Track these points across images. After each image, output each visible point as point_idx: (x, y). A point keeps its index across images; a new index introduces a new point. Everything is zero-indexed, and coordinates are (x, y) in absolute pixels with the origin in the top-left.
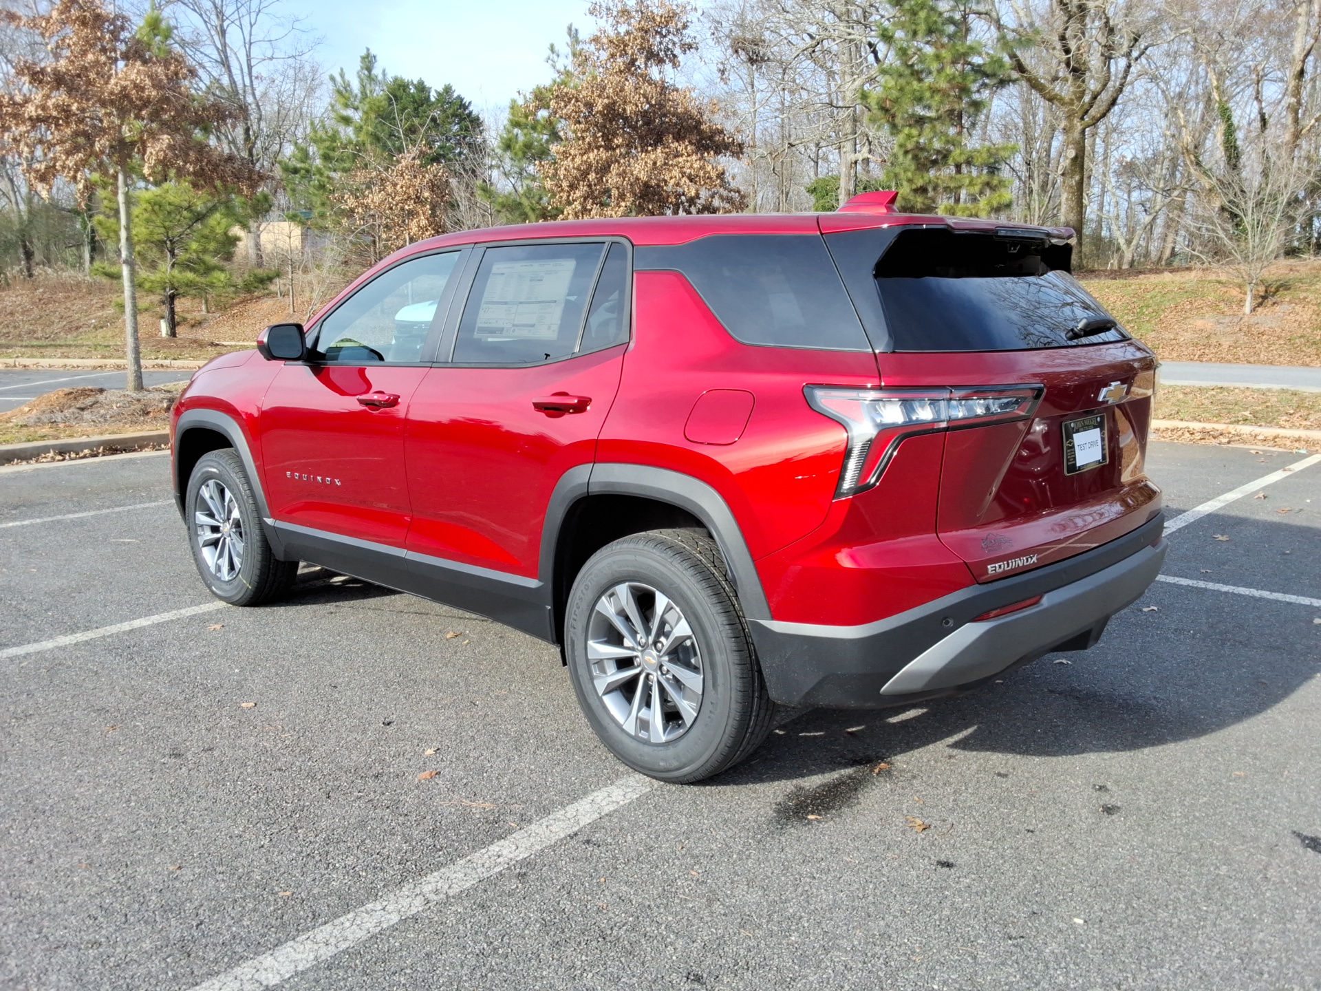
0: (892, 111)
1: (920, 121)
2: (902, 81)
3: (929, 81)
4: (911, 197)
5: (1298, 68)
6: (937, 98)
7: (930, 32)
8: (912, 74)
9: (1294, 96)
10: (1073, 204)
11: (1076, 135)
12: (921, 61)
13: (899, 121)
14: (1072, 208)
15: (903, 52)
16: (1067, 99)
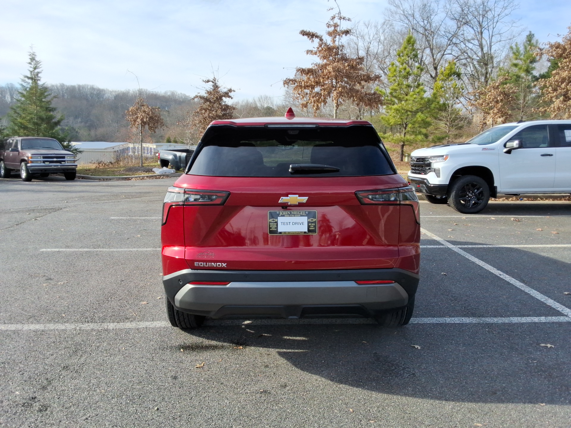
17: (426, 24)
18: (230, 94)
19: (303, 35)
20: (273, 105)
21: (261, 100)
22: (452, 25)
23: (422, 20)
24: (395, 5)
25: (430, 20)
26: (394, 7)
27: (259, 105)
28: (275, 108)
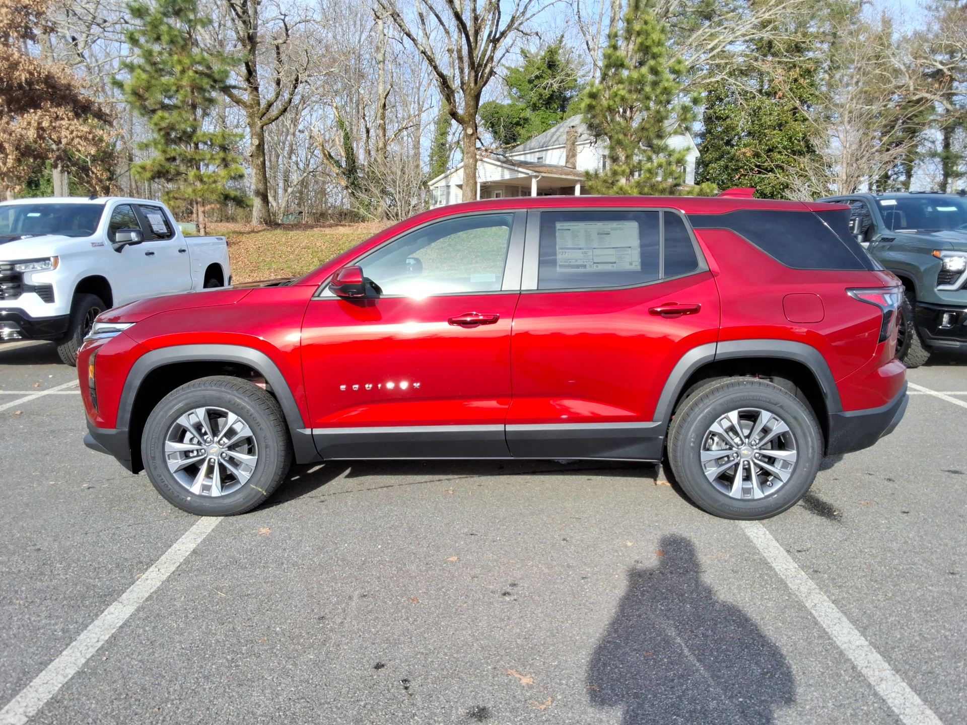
5: (383, 102)
7: (171, 42)
8: (156, 71)
9: (381, 119)
10: (261, 177)
11: (258, 129)
12: (161, 62)
14: (260, 180)
16: (248, 103)
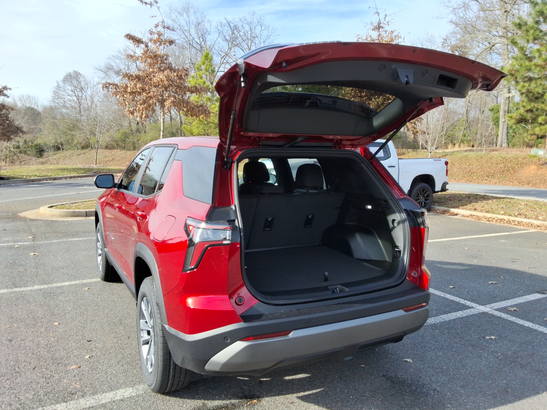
0: (516, 75)
1: (530, 79)
2: (522, 62)
3: (534, 61)
4: (525, 114)
6: (538, 69)
7: (535, 39)
8: (526, 58)
12: (531, 53)
13: (519, 79)
15: (522, 49)
17: (202, 41)
18: (5, 92)
19: (130, 39)
20: (37, 106)
21: (23, 100)
22: (225, 46)
23: (198, 38)
24: (171, 19)
25: (204, 38)
26: (171, 21)
27: (19, 105)
28: (40, 109)
